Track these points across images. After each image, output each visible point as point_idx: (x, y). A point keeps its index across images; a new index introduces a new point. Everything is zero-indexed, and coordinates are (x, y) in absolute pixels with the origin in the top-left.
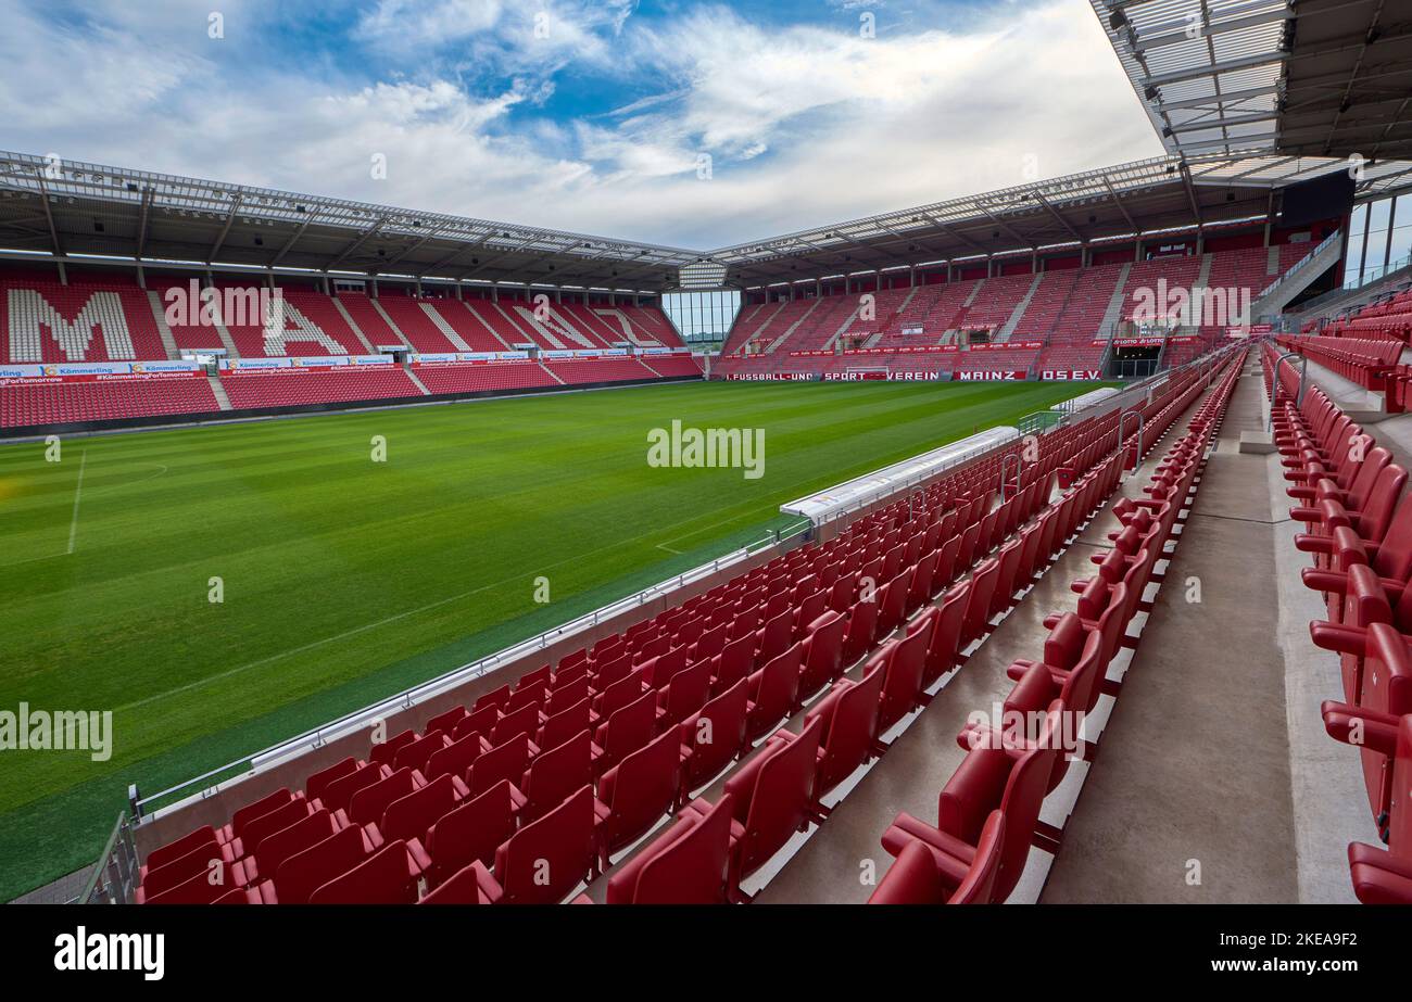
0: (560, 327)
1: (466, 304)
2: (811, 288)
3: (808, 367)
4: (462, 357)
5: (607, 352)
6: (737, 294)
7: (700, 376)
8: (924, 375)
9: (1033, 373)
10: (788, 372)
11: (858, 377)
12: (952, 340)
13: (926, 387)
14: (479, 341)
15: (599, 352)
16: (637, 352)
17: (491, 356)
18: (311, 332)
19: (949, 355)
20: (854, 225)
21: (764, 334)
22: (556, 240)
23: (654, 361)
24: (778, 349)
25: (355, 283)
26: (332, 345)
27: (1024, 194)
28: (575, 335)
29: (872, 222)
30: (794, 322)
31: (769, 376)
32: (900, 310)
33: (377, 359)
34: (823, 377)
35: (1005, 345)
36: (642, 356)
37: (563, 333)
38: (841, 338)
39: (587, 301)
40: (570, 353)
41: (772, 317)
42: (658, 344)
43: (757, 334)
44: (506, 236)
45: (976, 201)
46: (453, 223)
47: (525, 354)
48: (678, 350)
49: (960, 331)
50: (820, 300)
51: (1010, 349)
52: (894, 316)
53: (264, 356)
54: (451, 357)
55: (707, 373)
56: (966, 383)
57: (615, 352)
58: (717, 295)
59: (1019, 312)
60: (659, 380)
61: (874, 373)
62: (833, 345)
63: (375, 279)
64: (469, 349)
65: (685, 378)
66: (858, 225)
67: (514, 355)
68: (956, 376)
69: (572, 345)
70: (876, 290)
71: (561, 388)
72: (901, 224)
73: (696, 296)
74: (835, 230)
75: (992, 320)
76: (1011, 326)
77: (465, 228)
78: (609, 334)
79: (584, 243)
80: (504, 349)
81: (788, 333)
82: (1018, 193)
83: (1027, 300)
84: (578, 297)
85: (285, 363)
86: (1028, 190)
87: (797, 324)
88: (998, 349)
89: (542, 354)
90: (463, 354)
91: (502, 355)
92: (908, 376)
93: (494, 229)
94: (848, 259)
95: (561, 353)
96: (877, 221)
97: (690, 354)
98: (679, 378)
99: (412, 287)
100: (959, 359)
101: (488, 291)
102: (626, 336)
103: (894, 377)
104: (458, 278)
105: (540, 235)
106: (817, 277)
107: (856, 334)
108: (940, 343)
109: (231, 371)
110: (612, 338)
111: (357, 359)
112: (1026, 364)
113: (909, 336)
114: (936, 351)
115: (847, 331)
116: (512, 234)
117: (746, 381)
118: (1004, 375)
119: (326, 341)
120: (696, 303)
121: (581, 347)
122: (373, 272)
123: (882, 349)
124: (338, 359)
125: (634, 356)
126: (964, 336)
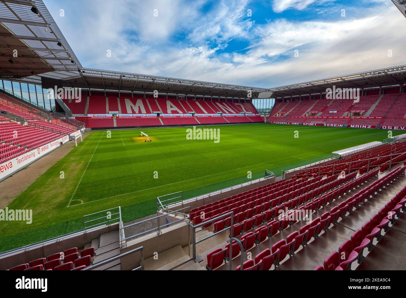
0: (227, 108)
1: (205, 102)
2: (298, 98)
3: (297, 121)
4: (206, 115)
5: (239, 114)
6: (274, 100)
7: (264, 122)
8: (337, 125)
9: (378, 126)
10: (291, 122)
11: (314, 124)
12: (348, 115)
13: (338, 129)
14: (210, 111)
15: (237, 115)
16: (246, 115)
17: (212, 115)
18: (175, 108)
19: (346, 120)
20: (316, 81)
21: (283, 111)
22: (231, 87)
23: (251, 117)
24: (287, 115)
25: (183, 97)
26: (180, 112)
27: (379, 72)
28: (231, 110)
29: (323, 80)
30: (292, 108)
31: (285, 123)
32: (328, 105)
33: (189, 115)
34: (303, 124)
35: (368, 117)
36: (248, 116)
37: (228, 109)
38: (308, 113)
39: (233, 101)
40: (230, 115)
41: (285, 106)
42: (251, 113)
43: (281, 110)
44: (220, 86)
45: (360, 74)
46: (209, 84)
47: (220, 115)
48: (257, 115)
49: (351, 112)
50: (301, 101)
51: (370, 118)
52: (327, 107)
53: (168, 113)
54: (203, 115)
55: (265, 121)
56: (352, 128)
57: (241, 115)
58: (268, 100)
59: (373, 107)
60: (252, 122)
61: (320, 124)
62: (305, 115)
63: (187, 96)
64: (207, 113)
65: (260, 122)
66: (318, 81)
67: (217, 115)
68: (349, 126)
69: (230, 113)
70: (320, 99)
71: (229, 123)
72: (333, 81)
73: (262, 100)
74: (310, 83)
75: (363, 109)
76: (370, 111)
77: (211, 85)
78: (239, 110)
79: (237, 87)
80: (215, 113)
81: (290, 111)
82: (377, 71)
83: (377, 103)
84: (231, 100)
85: (171, 115)
86: (381, 71)
87: (293, 108)
88: (365, 119)
89: (224, 115)
90: (206, 114)
91: (214, 115)
92: (332, 125)
93: (217, 85)
94: (312, 90)
95: (228, 115)
96: (324, 80)
97: (260, 116)
98: (258, 122)
99: (194, 98)
100: (350, 121)
101: (210, 99)
102: (243, 111)
103: (327, 125)
104: (204, 96)
105: (227, 86)
106: (300, 95)
107: (313, 112)
108: (343, 116)
109: (163, 117)
110: (240, 111)
111: (185, 115)
112: (376, 124)
113: (332, 113)
114: (342, 118)
115: (310, 111)
116: (221, 86)
117: (277, 124)
118: (367, 127)
119: (178, 110)
120: (262, 102)
121: (232, 113)
122: (186, 94)
123: (322, 117)
124: (181, 115)
125: (246, 116)
126: (352, 114)
